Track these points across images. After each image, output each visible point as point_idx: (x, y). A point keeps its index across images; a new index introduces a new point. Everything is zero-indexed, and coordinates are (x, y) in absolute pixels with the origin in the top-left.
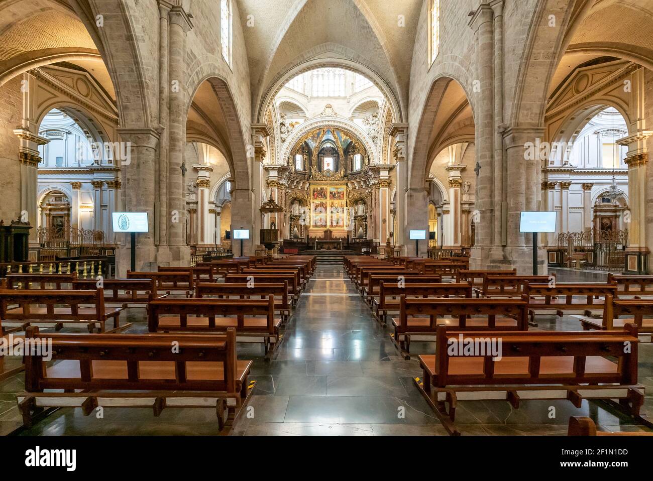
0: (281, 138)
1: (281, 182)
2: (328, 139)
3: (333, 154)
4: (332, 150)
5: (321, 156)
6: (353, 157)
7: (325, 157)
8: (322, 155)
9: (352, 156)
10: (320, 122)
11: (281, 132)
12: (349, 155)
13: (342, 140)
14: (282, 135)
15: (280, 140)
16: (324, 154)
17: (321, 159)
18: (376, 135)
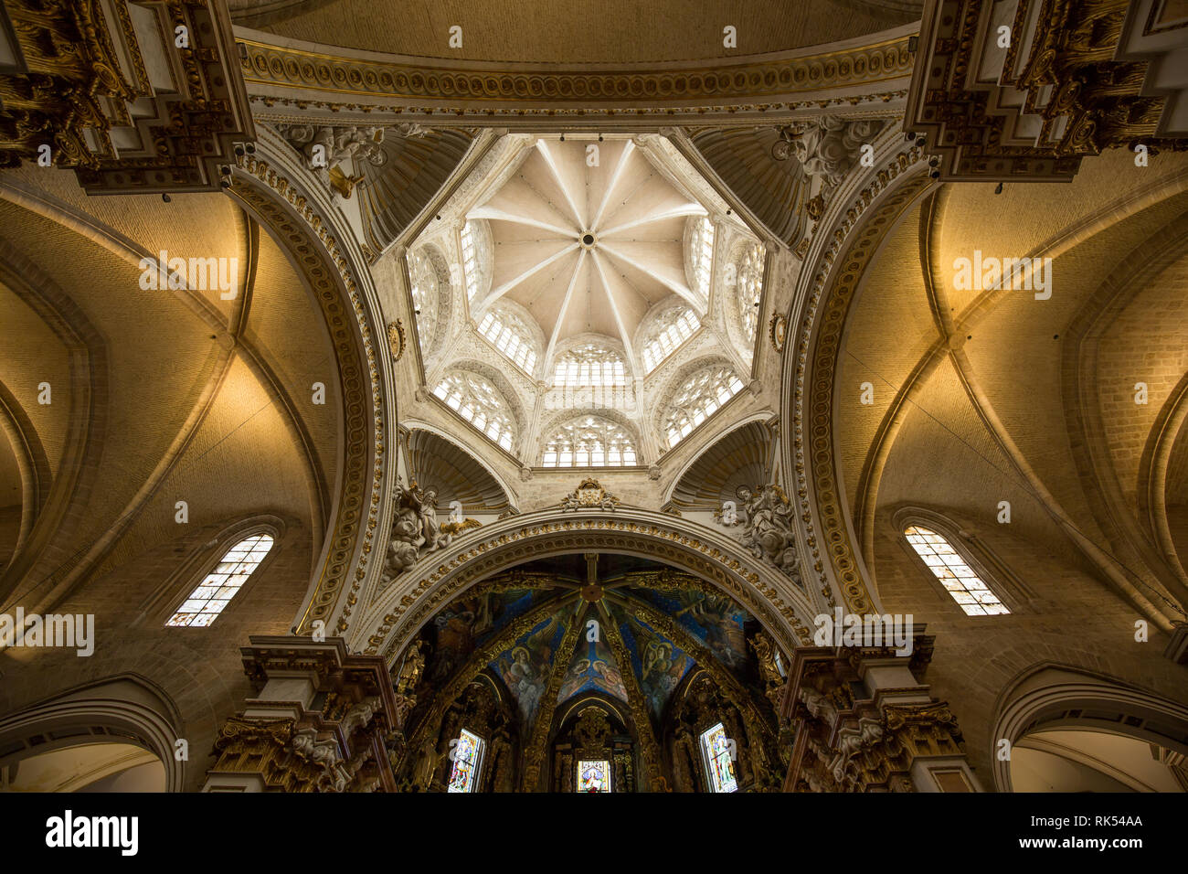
0: (390, 553)
1: (304, 742)
2: (592, 692)
3: (610, 744)
4: (607, 727)
5: (565, 752)
6: (696, 741)
7: (583, 758)
8: (568, 746)
9: (688, 736)
10: (556, 522)
11: (397, 534)
12: (678, 737)
13: (645, 674)
14: (397, 544)
15: (380, 560)
16: (576, 744)
17: (563, 765)
18: (785, 534)
